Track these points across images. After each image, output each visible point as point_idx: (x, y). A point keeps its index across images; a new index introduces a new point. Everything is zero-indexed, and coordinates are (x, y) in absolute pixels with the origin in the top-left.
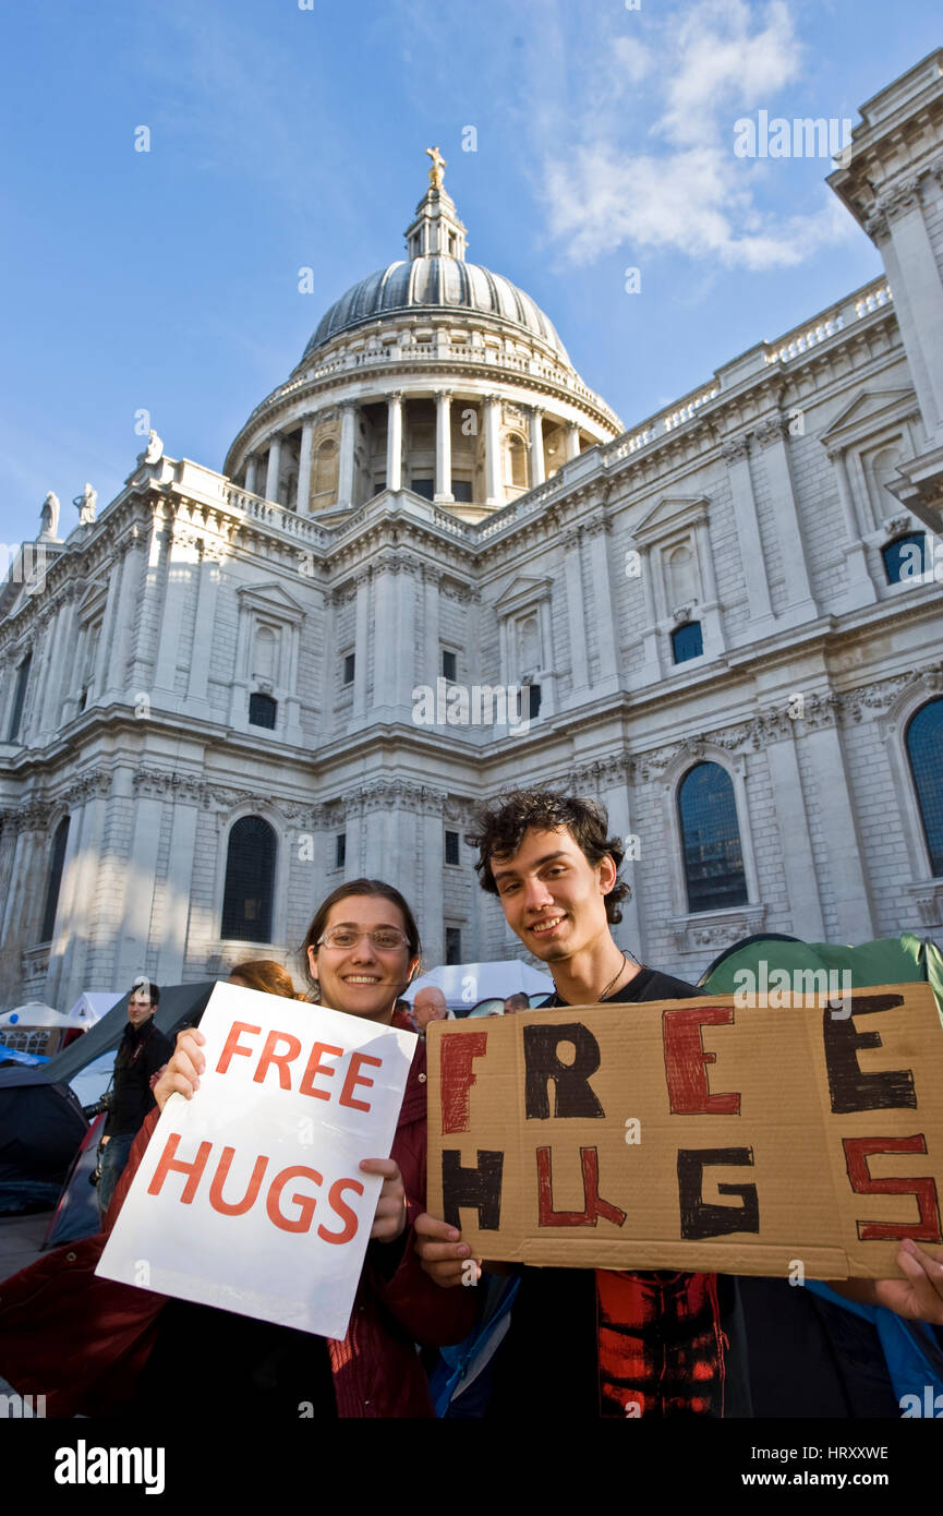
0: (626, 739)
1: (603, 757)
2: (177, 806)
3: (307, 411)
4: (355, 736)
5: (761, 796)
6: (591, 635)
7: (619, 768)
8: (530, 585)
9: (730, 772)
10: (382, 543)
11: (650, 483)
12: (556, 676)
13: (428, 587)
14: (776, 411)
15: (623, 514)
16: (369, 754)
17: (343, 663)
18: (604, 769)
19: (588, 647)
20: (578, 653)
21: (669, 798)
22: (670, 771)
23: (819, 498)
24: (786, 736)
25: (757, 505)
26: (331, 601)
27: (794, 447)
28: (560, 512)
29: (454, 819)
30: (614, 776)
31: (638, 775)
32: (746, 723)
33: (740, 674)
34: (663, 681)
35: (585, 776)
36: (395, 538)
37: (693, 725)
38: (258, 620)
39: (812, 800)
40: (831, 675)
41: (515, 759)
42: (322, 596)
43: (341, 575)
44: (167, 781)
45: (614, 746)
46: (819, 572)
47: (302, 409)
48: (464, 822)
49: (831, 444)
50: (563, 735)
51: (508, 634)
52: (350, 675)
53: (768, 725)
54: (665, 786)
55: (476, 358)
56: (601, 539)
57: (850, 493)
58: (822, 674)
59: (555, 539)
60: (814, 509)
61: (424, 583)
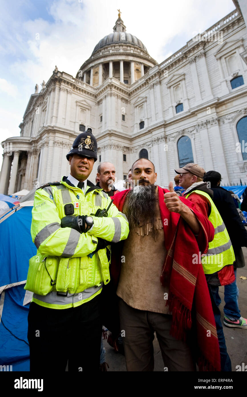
0: (165, 132)
1: (159, 136)
2: (63, 149)
3: (92, 65)
4: (103, 133)
5: (198, 143)
6: (156, 109)
7: (163, 138)
8: (141, 99)
9: (190, 138)
10: (108, 90)
11: (170, 72)
12: (148, 119)
13: (118, 100)
14: (203, 50)
15: (164, 80)
16: (106, 137)
17: (100, 118)
18: (159, 139)
19: (155, 111)
20: (153, 113)
21: (175, 144)
22: (176, 138)
23: (214, 70)
24: (205, 128)
25: (197, 73)
26: (97, 104)
27: (207, 58)
28: (149, 81)
29: (125, 152)
30: (162, 140)
31: (168, 140)
32: (194, 126)
33: (193, 114)
34: (174, 117)
35: (155, 141)
36: (111, 89)
37: (181, 127)
38: (81, 108)
39: (211, 143)
40: (217, 113)
41: (139, 138)
42: (95, 103)
43: (99, 99)
44: (61, 143)
45: (162, 133)
46: (214, 88)
47: (91, 65)
48: (127, 152)
49: (217, 56)
50: (150, 132)
51: (137, 110)
52: (101, 121)
53: (200, 126)
54: (174, 142)
55: (129, 52)
56: (159, 86)
57: (222, 68)
58: (215, 112)
59: (148, 87)
60: (212, 73)
61: (118, 99)
